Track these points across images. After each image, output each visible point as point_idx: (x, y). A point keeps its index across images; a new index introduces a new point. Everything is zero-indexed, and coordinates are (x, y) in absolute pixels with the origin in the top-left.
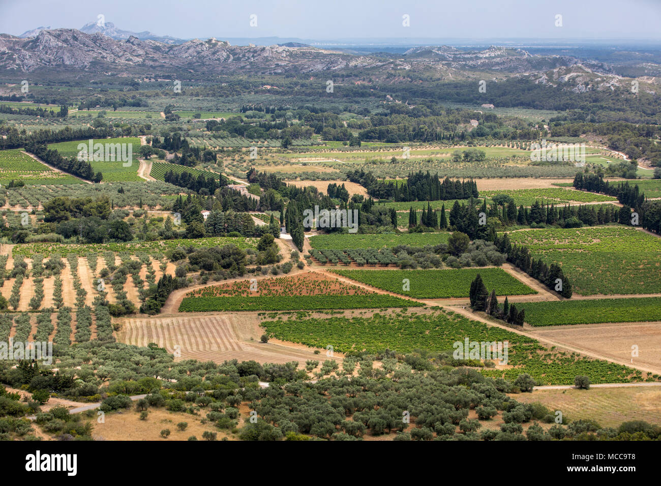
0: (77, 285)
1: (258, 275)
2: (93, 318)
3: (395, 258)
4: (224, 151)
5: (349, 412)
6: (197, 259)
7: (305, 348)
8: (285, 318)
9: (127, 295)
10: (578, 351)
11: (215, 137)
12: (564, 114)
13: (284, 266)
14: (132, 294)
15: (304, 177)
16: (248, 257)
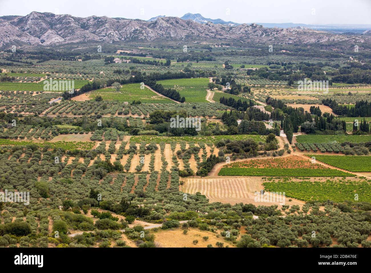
0: (163, 159)
1: (265, 156)
2: (170, 177)
3: (342, 149)
4: (255, 87)
5: (300, 234)
6: (231, 147)
8: (277, 181)
9: (190, 165)
11: (251, 79)
13: (280, 152)
14: (193, 165)
15: (298, 102)
16: (260, 146)
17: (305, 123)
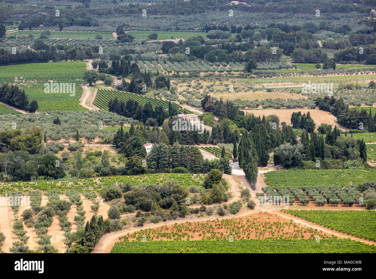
1: (202, 216)
3: (361, 196)
4: (179, 76)
6: (133, 198)
9: (51, 240)
11: (171, 60)
13: (231, 207)
15: (267, 104)
16: (192, 195)
17: (282, 146)
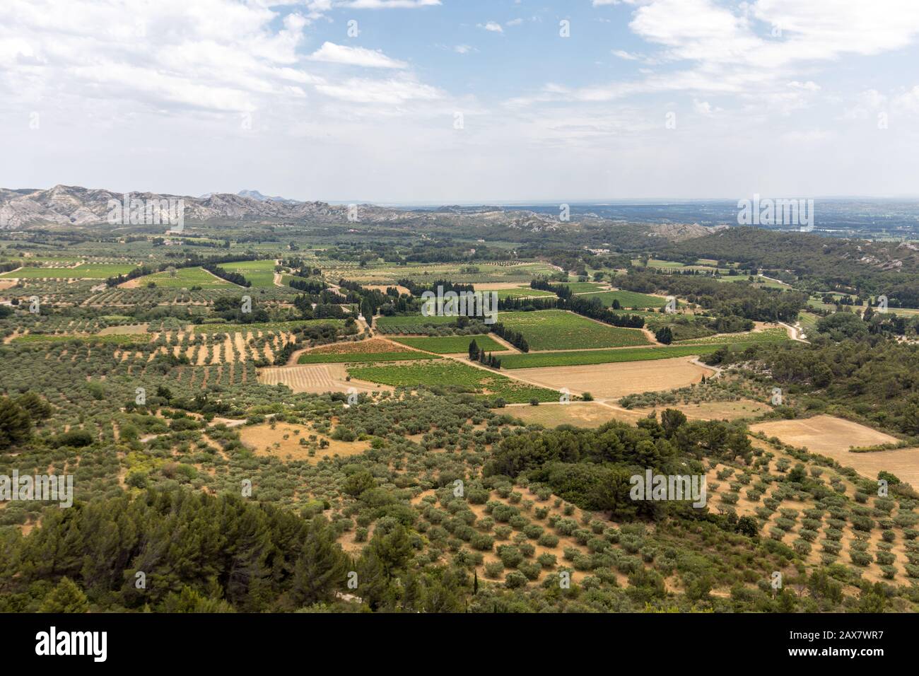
0: (234, 349)
1: (345, 341)
2: (245, 368)
3: (425, 330)
4: (325, 268)
5: (396, 421)
6: (308, 332)
7: (372, 384)
8: (361, 366)
9: (266, 354)
10: (532, 383)
12: (526, 245)
13: (360, 336)
14: (269, 354)
15: (373, 283)
17: (384, 305)
